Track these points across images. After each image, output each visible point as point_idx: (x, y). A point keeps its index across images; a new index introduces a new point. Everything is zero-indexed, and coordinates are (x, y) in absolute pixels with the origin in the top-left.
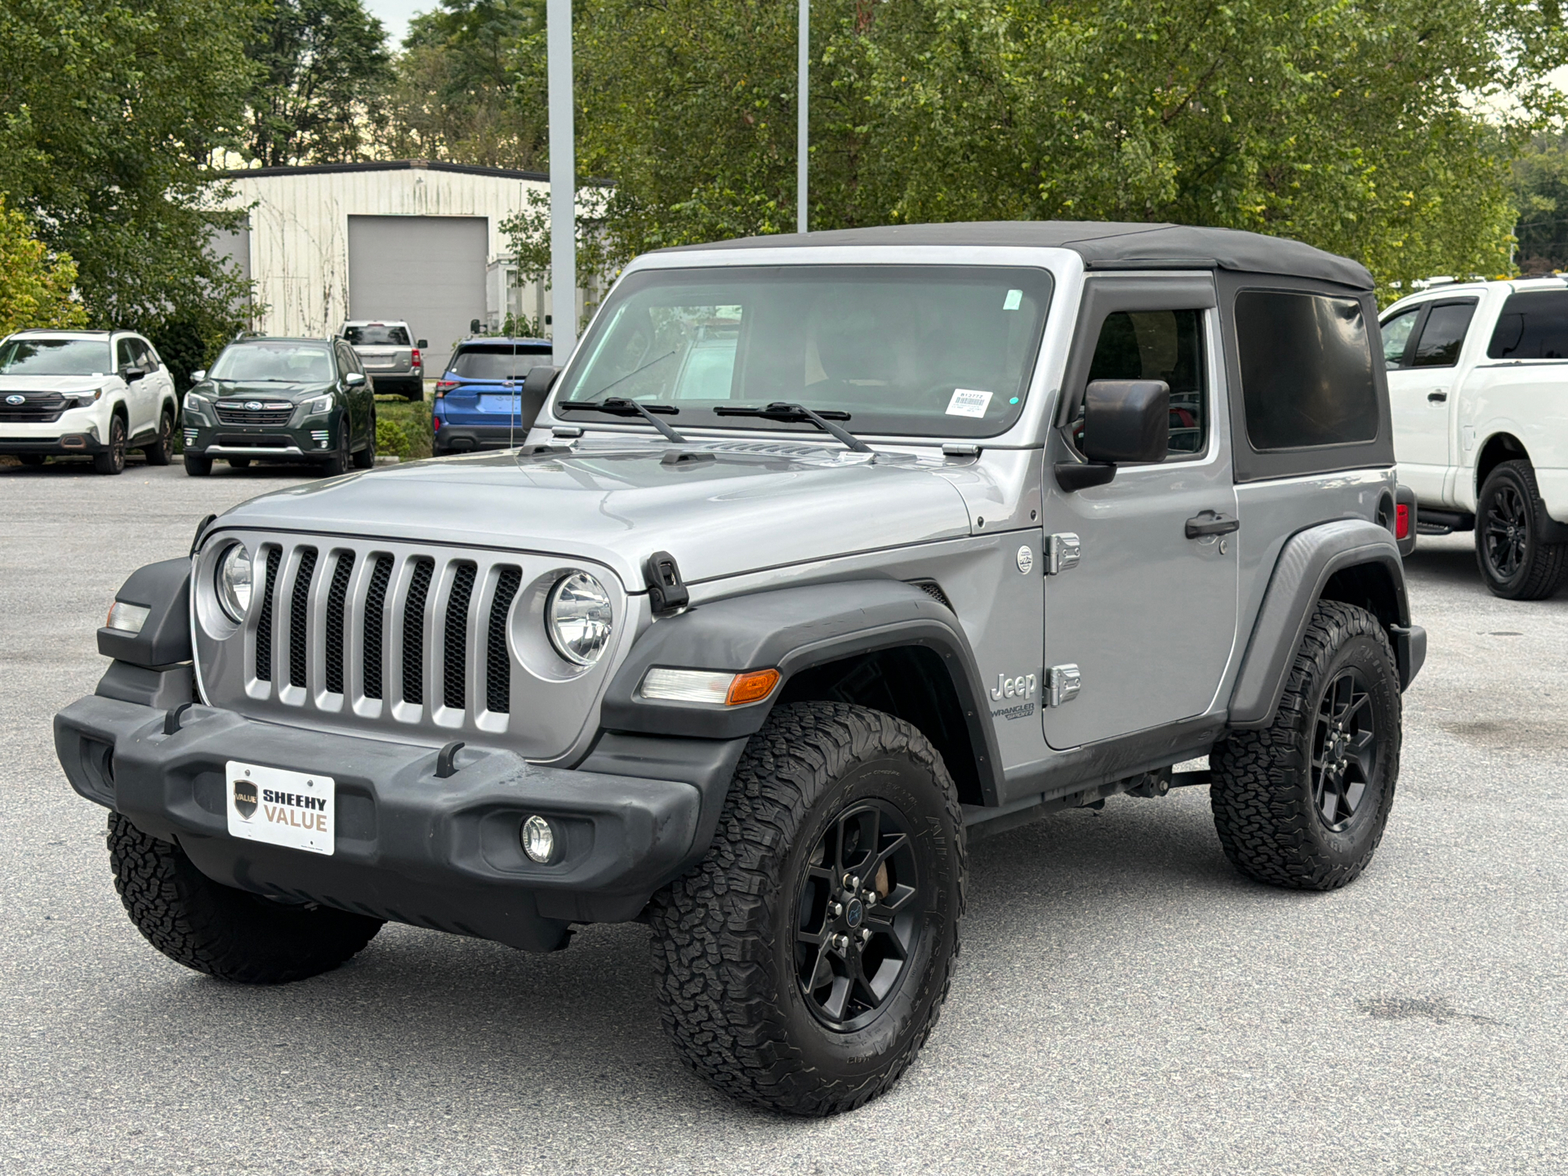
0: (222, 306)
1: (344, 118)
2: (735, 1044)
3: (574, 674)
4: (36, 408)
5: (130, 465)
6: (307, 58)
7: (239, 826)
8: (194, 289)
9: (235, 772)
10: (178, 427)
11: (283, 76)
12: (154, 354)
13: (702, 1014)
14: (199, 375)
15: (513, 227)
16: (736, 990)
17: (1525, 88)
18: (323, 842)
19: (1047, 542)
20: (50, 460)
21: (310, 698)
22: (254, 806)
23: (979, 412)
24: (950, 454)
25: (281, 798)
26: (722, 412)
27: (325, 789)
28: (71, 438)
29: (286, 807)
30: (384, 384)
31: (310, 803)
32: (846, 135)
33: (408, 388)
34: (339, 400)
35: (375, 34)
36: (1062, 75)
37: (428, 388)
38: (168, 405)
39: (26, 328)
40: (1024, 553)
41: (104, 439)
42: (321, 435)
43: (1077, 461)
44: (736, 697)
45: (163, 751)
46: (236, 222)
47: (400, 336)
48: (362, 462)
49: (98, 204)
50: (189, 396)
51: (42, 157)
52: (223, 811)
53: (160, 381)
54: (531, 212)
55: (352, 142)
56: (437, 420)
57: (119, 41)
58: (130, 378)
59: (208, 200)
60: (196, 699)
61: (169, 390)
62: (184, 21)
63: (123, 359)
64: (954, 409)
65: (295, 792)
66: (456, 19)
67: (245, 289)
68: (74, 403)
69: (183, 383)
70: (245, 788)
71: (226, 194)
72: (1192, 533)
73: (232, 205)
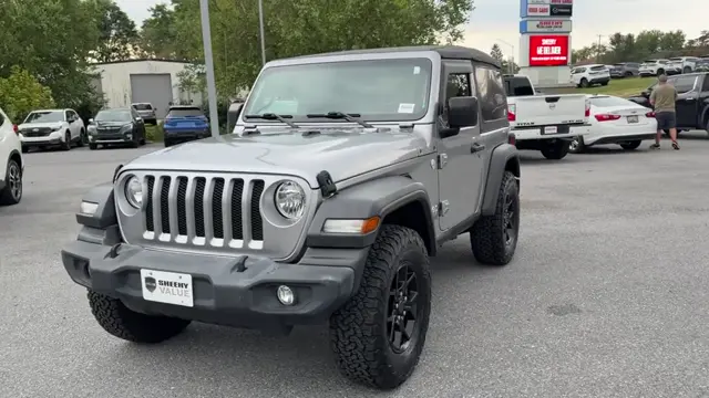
0: (95, 100)
1: (125, 48)
2: (368, 368)
3: (290, 223)
4: (43, 132)
5: (72, 148)
6: (114, 32)
7: (147, 295)
8: (86, 96)
9: (144, 274)
10: (86, 136)
11: (107, 38)
12: (77, 115)
13: (354, 357)
14: (91, 120)
15: (181, 75)
16: (370, 347)
17: (451, 30)
18: (188, 302)
19: (439, 157)
20: (49, 147)
21: (172, 238)
22: (155, 287)
23: (411, 111)
24: (401, 127)
25: (166, 283)
26: (310, 116)
27: (187, 279)
28: (54, 140)
29: (170, 287)
30: (146, 121)
31: (181, 285)
32: (275, 46)
33: (153, 122)
34: (134, 126)
35: (133, 25)
36: (334, 28)
37: (159, 122)
38: (82, 129)
39: (37, 109)
40: (433, 162)
41: (64, 140)
42: (130, 136)
43: (445, 127)
44: (365, 229)
45: (111, 266)
46: (98, 76)
47: (149, 107)
48: (142, 143)
49: (56, 71)
50: (89, 127)
51: (38, 59)
52: (141, 289)
53: (79, 123)
54: (185, 71)
55: (128, 55)
56: (165, 130)
57: (59, 24)
58: (70, 122)
59: (89, 71)
60: (122, 240)
61: (82, 125)
62: (79, 19)
63: (68, 117)
64: (401, 111)
65: (174, 281)
66: (156, 20)
67: (102, 95)
68: (54, 130)
69: (86, 123)
70: (150, 280)
71: (95, 68)
72: (473, 151)
73: (96, 71)
